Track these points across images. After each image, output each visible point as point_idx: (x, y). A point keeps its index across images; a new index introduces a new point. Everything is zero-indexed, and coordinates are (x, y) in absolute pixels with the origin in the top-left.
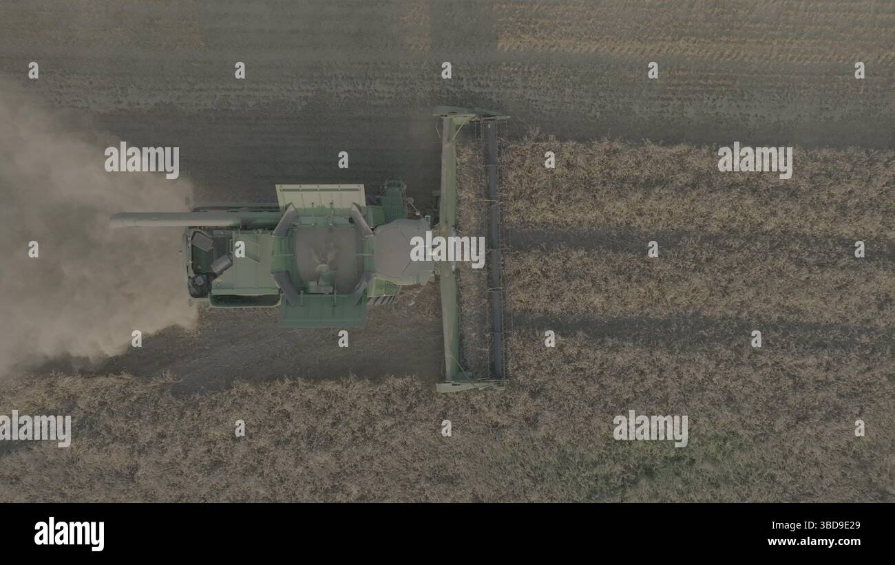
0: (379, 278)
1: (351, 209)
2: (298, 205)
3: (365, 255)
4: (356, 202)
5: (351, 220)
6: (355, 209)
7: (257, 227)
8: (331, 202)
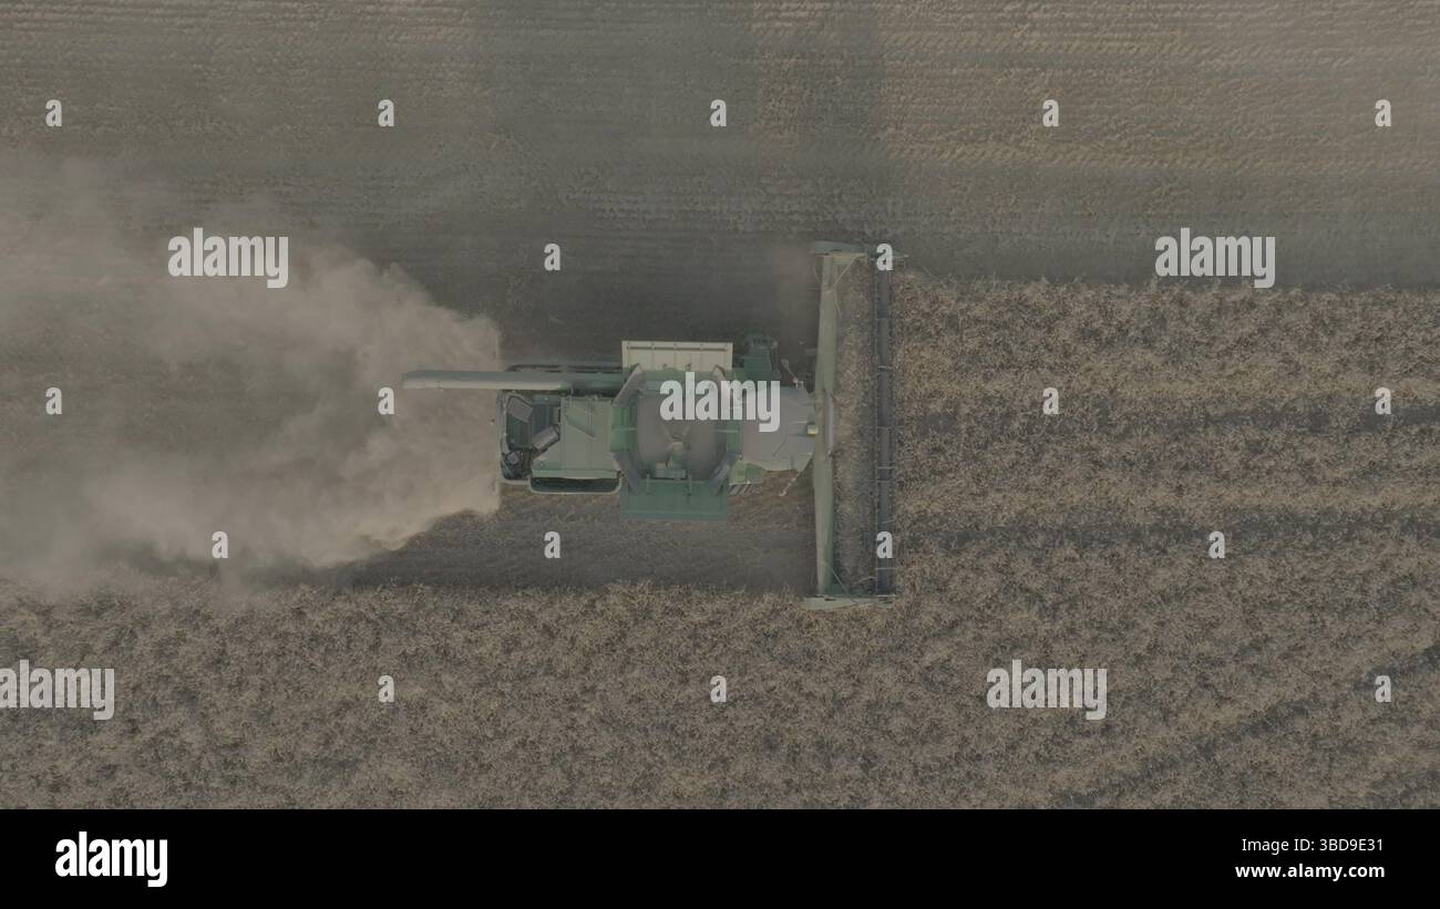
0: (745, 461)
2: (647, 367)
4: (720, 364)
7: (591, 393)
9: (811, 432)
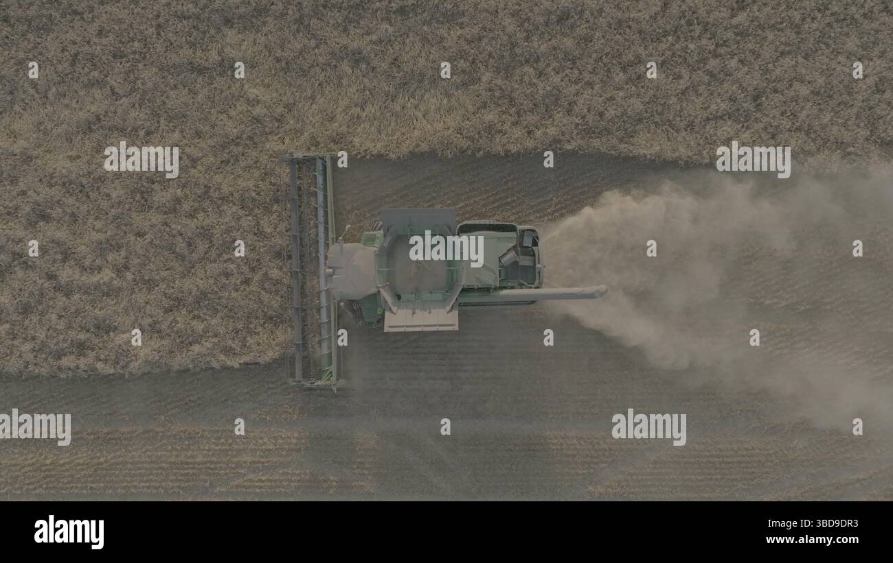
0: (373, 249)
1: (398, 308)
2: (442, 312)
3: (386, 269)
4: (394, 315)
5: (399, 297)
6: (394, 309)
7: (479, 289)
8: (415, 315)
9: (331, 270)
